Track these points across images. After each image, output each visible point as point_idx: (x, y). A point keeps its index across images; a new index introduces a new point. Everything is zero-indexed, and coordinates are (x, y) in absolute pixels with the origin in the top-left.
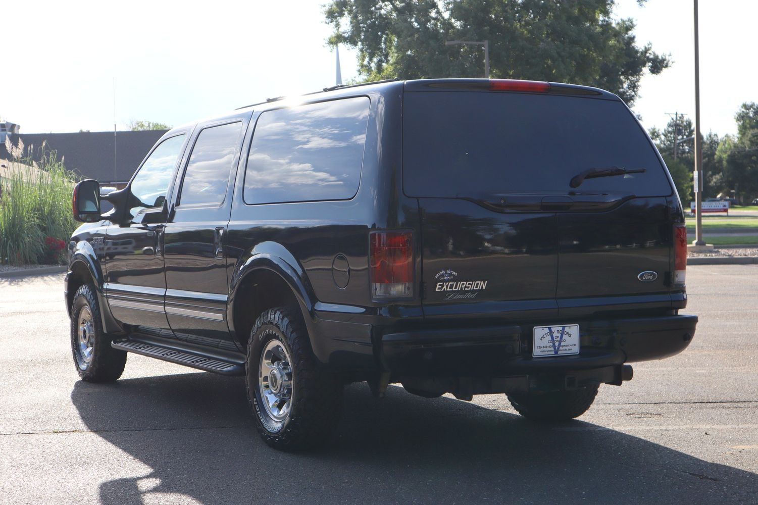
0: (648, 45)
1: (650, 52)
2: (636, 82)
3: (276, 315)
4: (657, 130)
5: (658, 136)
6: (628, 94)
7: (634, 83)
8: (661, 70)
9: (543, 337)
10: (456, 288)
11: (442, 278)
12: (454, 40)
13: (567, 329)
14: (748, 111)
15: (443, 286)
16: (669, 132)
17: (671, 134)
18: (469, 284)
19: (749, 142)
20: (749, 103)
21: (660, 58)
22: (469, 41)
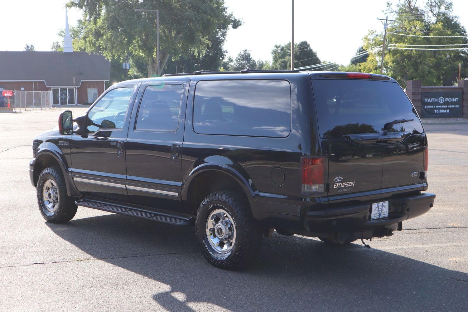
0: (231, 13)
1: (232, 17)
2: (225, 32)
3: (223, 196)
4: (231, 57)
5: (232, 61)
6: (220, 39)
7: (224, 33)
8: (238, 26)
9: (375, 209)
10: (342, 186)
11: (337, 181)
12: (140, 9)
13: (384, 204)
14: (277, 49)
15: (337, 185)
16: (239, 59)
17: (240, 60)
18: (348, 184)
19: (279, 66)
20: (278, 45)
21: (237, 20)
22: (147, 9)
